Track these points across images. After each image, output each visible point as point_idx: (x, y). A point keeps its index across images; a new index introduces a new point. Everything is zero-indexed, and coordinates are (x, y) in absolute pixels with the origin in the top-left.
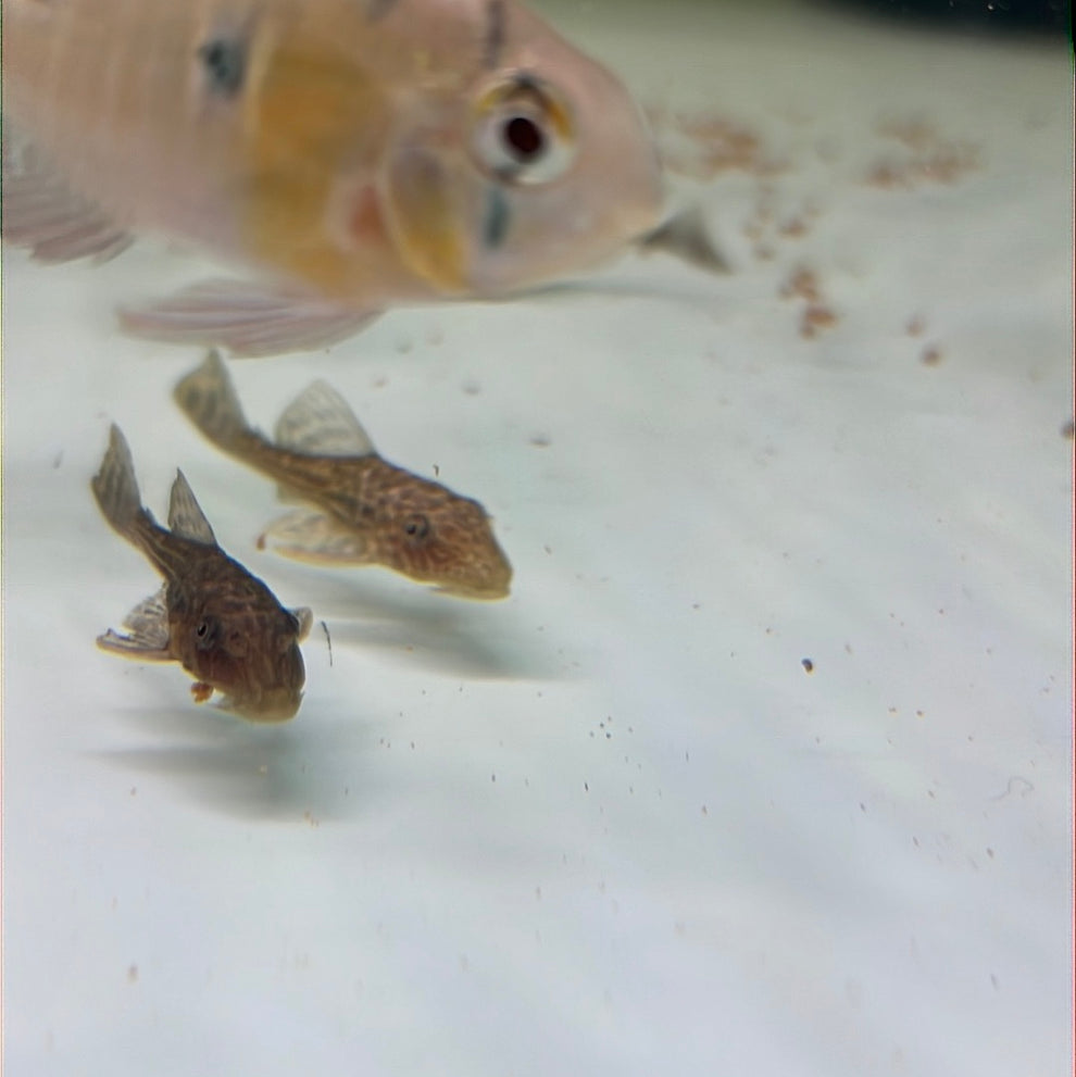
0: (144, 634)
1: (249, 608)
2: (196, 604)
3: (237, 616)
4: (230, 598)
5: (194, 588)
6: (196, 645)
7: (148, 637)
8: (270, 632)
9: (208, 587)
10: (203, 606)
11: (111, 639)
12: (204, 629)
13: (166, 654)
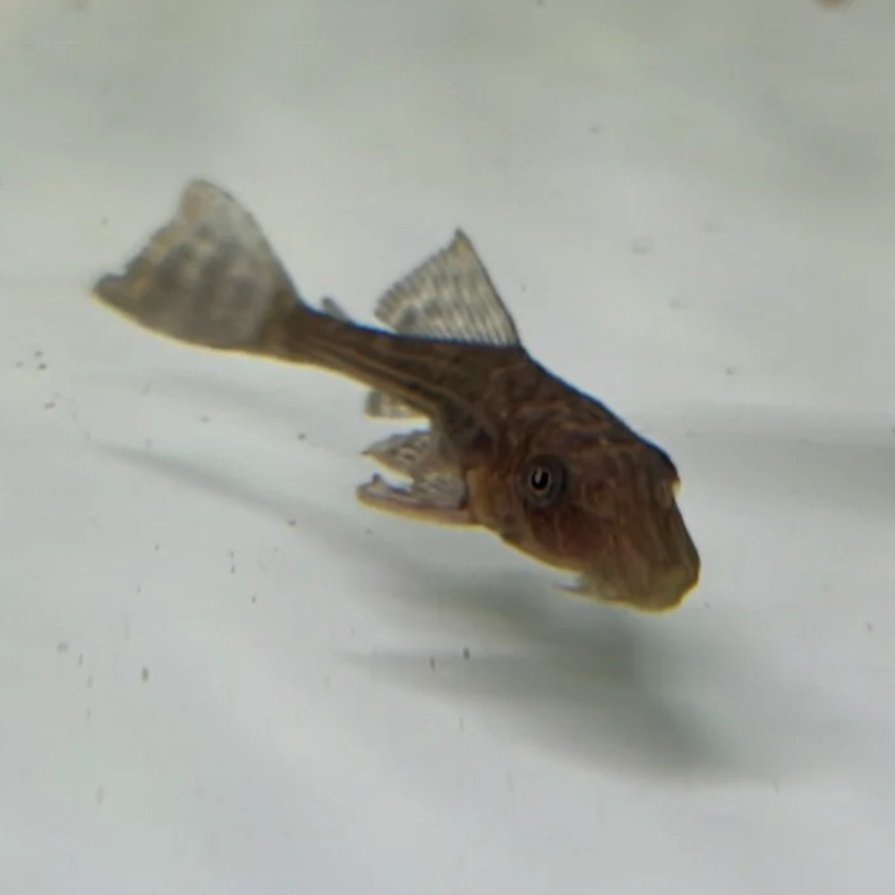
0: (424, 485)
1: (604, 442)
2: (514, 439)
3: (589, 455)
4: (570, 426)
5: (504, 414)
6: (525, 503)
7: (433, 491)
8: (642, 479)
9: (527, 411)
10: (528, 440)
11: (377, 490)
12: (545, 477)
13: (465, 514)
